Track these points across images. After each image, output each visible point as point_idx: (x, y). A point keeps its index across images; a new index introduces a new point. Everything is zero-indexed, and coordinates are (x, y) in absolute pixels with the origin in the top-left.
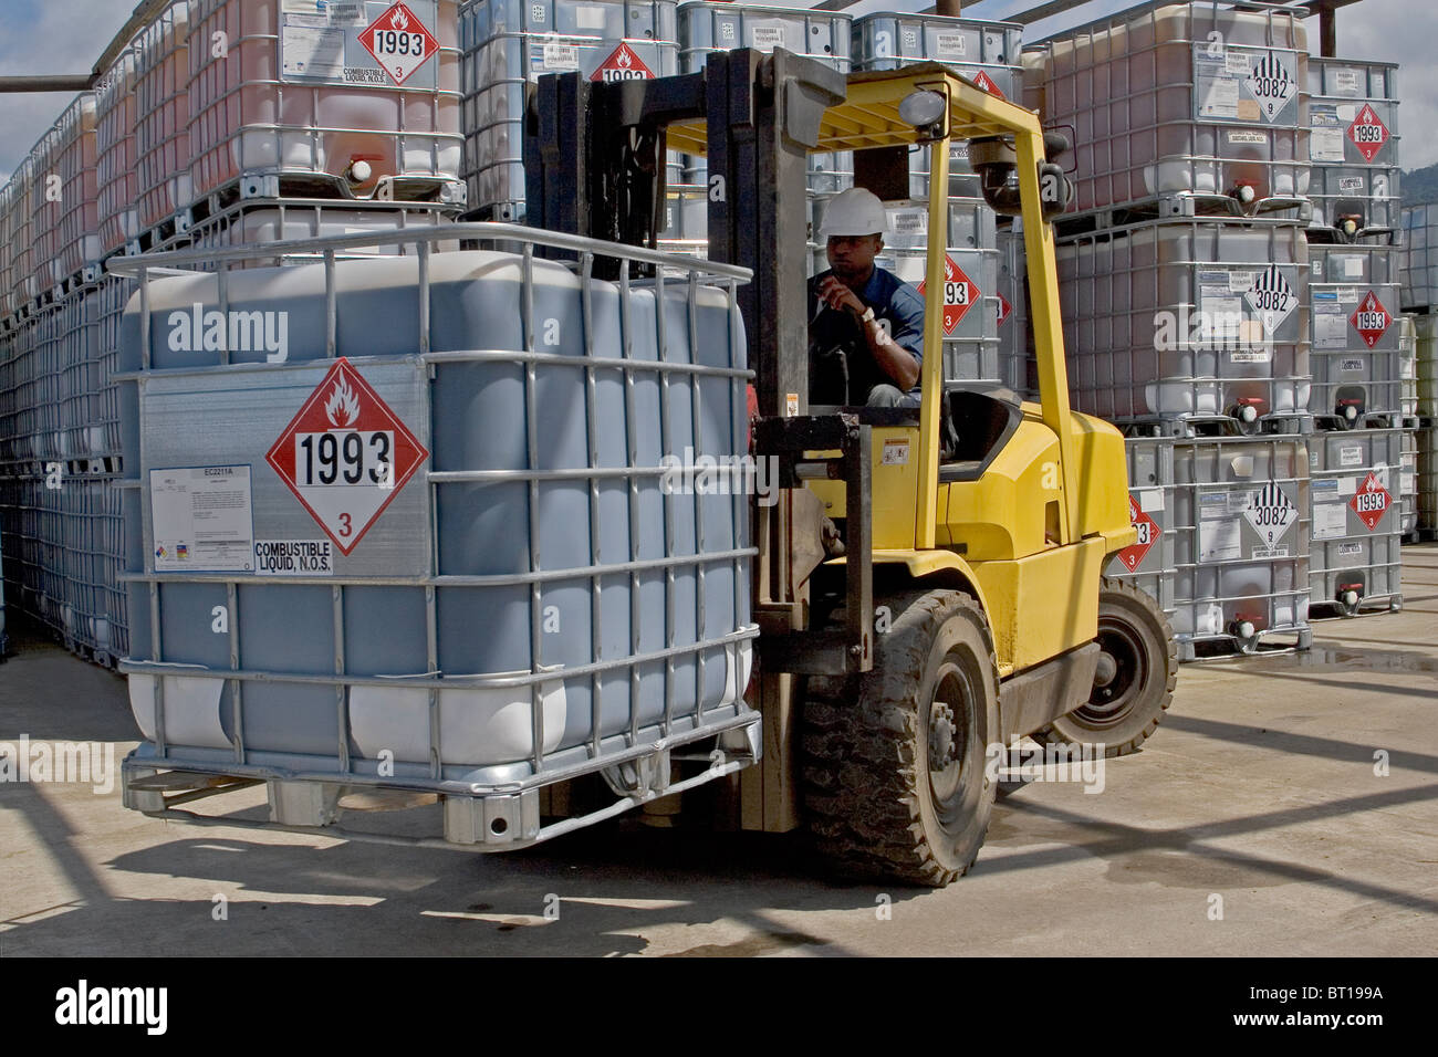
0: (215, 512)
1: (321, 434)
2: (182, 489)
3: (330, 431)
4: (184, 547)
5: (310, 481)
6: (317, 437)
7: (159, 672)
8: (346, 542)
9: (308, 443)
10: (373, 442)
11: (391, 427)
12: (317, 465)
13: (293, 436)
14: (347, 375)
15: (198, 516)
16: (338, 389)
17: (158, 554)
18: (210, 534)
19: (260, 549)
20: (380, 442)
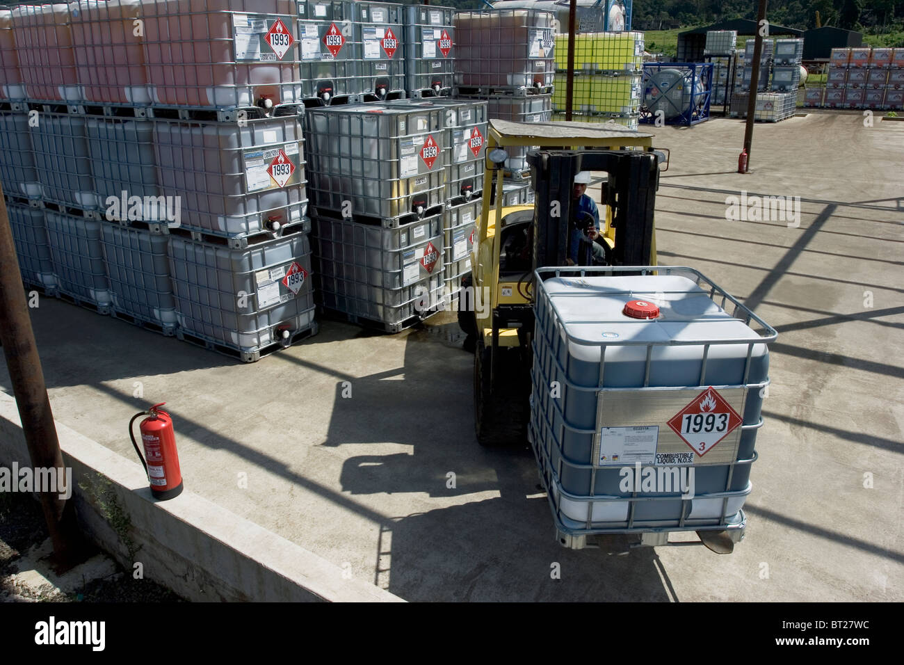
0: (636, 443)
1: (696, 415)
2: (620, 435)
3: (701, 413)
4: (617, 456)
5: (688, 431)
6: (694, 416)
7: (590, 501)
8: (701, 453)
9: (689, 418)
10: (720, 417)
11: (729, 411)
12: (692, 426)
13: (682, 415)
14: (711, 392)
15: (626, 445)
16: (707, 398)
17: (602, 459)
18: (631, 451)
19: (658, 456)
20: (723, 418)
